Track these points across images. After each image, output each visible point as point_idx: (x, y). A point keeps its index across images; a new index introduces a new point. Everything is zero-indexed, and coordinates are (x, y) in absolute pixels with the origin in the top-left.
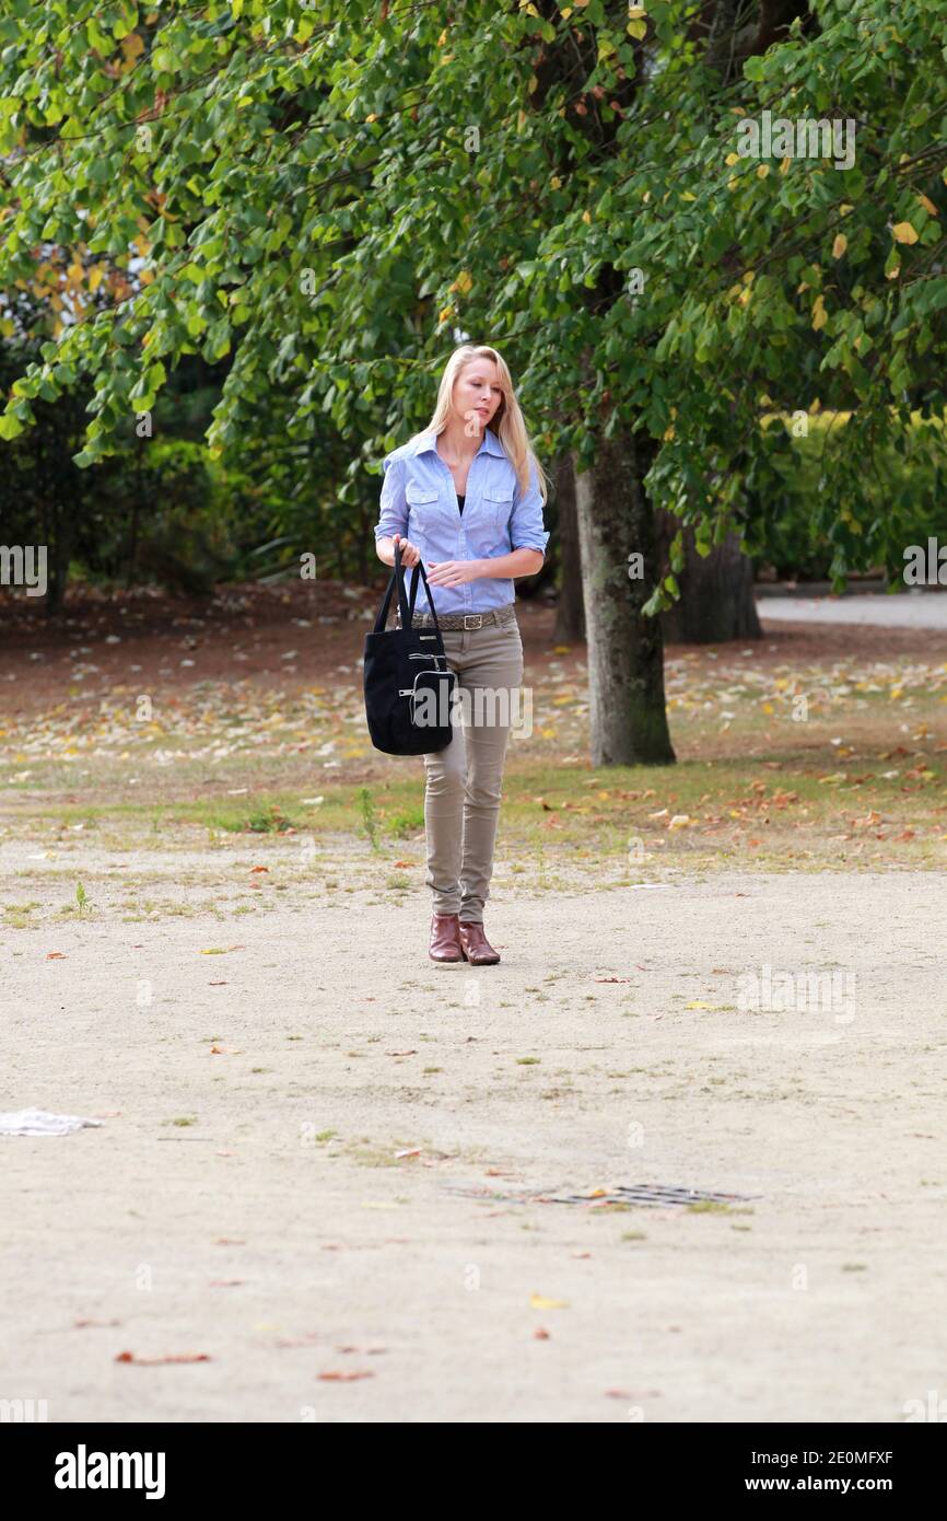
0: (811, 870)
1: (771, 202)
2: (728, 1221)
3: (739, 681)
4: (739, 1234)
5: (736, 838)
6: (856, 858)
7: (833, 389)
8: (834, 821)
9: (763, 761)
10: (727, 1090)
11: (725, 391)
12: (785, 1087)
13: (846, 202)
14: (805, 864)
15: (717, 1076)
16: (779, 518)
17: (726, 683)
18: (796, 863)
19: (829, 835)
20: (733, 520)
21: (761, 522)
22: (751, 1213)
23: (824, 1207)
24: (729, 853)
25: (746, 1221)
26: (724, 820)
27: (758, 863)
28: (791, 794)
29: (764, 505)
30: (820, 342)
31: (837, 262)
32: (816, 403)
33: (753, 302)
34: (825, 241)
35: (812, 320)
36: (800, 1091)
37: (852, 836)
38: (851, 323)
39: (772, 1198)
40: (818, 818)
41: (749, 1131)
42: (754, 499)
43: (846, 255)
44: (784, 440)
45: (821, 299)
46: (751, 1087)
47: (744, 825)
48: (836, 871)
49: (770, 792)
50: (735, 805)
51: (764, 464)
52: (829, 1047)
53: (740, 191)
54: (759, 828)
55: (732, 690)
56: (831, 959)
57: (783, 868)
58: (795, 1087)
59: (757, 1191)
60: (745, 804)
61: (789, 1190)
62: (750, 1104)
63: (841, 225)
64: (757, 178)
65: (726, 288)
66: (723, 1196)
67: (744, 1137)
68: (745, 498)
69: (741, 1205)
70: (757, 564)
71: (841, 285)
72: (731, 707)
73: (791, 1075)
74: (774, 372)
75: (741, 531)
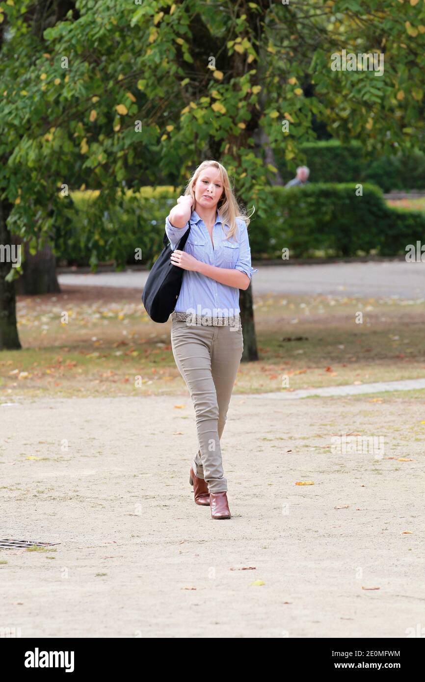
0: (83, 397)
1: (60, 95)
2: (44, 555)
3: (50, 312)
4: (50, 561)
5: (49, 383)
6: (103, 391)
7: (91, 180)
8: (93, 375)
9: (61, 348)
10: (45, 496)
11: (42, 181)
12: (71, 494)
13: (95, 95)
14: (80, 394)
15: (40, 489)
16: (70, 238)
17: (44, 313)
18: (76, 393)
19: (91, 380)
20: (49, 239)
21: (61, 241)
22: (55, 551)
23: (88, 548)
24: (45, 389)
25: (53, 554)
26: (44, 375)
27: (59, 394)
28: (74, 363)
29: (63, 233)
30: (83, 158)
31: (92, 123)
32: (83, 187)
33: (54, 139)
34: (87, 113)
35: (80, 149)
36: (78, 496)
37: (101, 381)
38: (98, 148)
39: (65, 544)
40: (86, 373)
41: (54, 514)
42: (58, 230)
43: (96, 120)
44: (70, 204)
45: (85, 140)
46: (55, 494)
47: (53, 376)
48: (94, 397)
49: (64, 361)
50: (49, 368)
51: (60, 213)
52: (90, 476)
53: (48, 90)
54: (60, 378)
55: (47, 315)
56: (92, 436)
57: (70, 396)
58: (75, 494)
59: (58, 541)
60: (53, 367)
61: (72, 540)
62: (55, 502)
63: (94, 106)
64: (54, 85)
65: (43, 135)
66: (42, 543)
67: (53, 517)
68: (54, 230)
69: (51, 547)
70: (58, 260)
71: (94, 132)
72: (47, 324)
73: (73, 489)
74: (64, 172)
75: (52, 244)
